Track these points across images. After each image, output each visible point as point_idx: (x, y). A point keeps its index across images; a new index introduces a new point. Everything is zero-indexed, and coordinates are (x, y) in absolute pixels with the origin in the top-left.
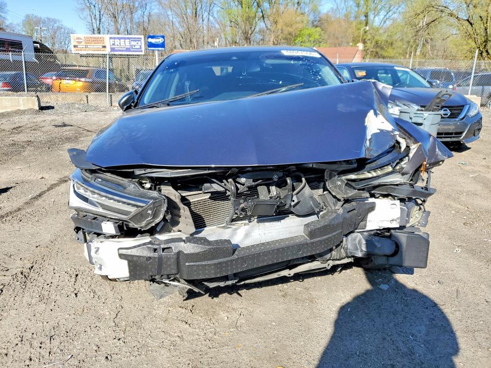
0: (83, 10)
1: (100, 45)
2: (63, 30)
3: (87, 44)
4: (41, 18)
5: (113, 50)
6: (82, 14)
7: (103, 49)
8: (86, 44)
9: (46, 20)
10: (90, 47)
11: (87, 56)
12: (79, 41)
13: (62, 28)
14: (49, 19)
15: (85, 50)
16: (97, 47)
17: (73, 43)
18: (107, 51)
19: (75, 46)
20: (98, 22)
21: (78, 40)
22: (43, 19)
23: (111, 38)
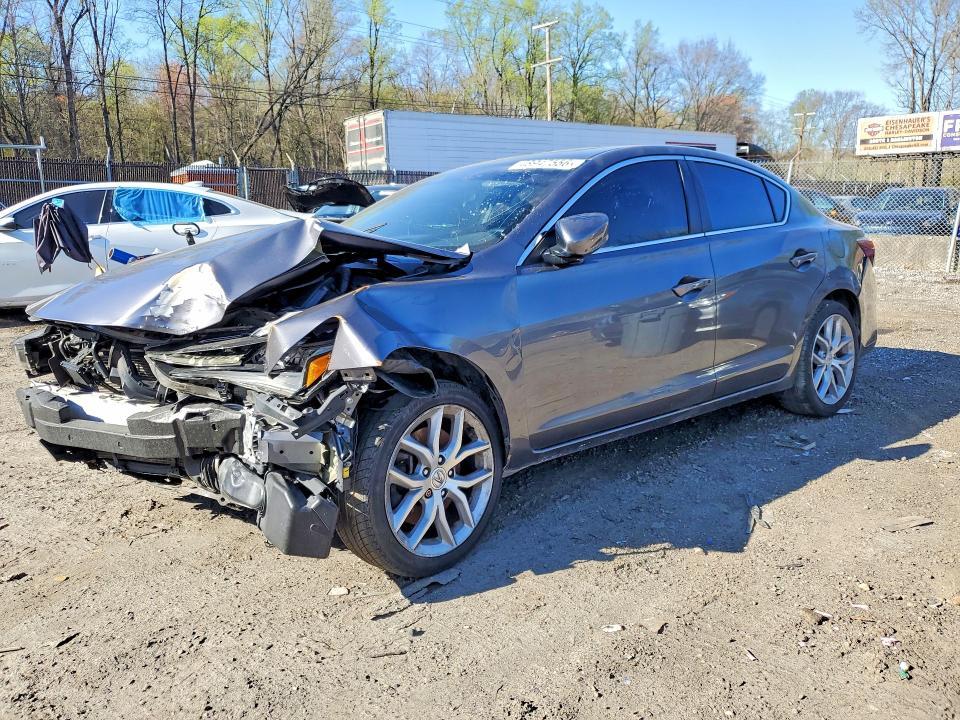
0: (896, 66)
1: (919, 133)
2: (863, 111)
3: (890, 136)
4: (825, 94)
5: (945, 141)
6: (893, 75)
7: (925, 142)
8: (887, 136)
9: (834, 96)
10: (896, 140)
11: (886, 158)
12: (875, 129)
13: (861, 109)
14: (839, 94)
15: (885, 148)
16: (910, 139)
17: (861, 135)
18: (934, 146)
19: (864, 142)
20: (927, 87)
21: (870, 130)
22: (828, 95)
23: (946, 118)
